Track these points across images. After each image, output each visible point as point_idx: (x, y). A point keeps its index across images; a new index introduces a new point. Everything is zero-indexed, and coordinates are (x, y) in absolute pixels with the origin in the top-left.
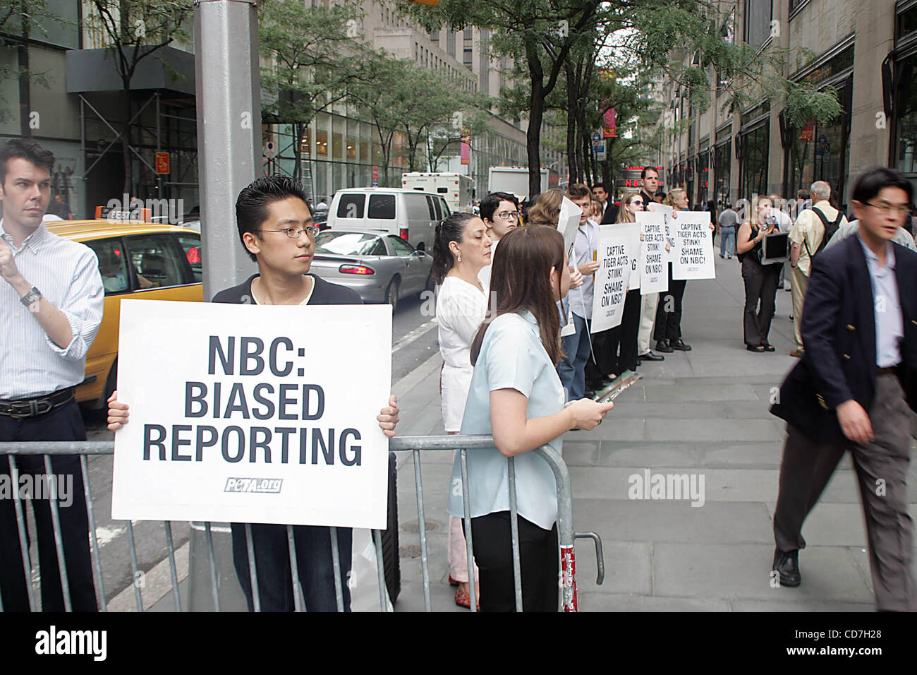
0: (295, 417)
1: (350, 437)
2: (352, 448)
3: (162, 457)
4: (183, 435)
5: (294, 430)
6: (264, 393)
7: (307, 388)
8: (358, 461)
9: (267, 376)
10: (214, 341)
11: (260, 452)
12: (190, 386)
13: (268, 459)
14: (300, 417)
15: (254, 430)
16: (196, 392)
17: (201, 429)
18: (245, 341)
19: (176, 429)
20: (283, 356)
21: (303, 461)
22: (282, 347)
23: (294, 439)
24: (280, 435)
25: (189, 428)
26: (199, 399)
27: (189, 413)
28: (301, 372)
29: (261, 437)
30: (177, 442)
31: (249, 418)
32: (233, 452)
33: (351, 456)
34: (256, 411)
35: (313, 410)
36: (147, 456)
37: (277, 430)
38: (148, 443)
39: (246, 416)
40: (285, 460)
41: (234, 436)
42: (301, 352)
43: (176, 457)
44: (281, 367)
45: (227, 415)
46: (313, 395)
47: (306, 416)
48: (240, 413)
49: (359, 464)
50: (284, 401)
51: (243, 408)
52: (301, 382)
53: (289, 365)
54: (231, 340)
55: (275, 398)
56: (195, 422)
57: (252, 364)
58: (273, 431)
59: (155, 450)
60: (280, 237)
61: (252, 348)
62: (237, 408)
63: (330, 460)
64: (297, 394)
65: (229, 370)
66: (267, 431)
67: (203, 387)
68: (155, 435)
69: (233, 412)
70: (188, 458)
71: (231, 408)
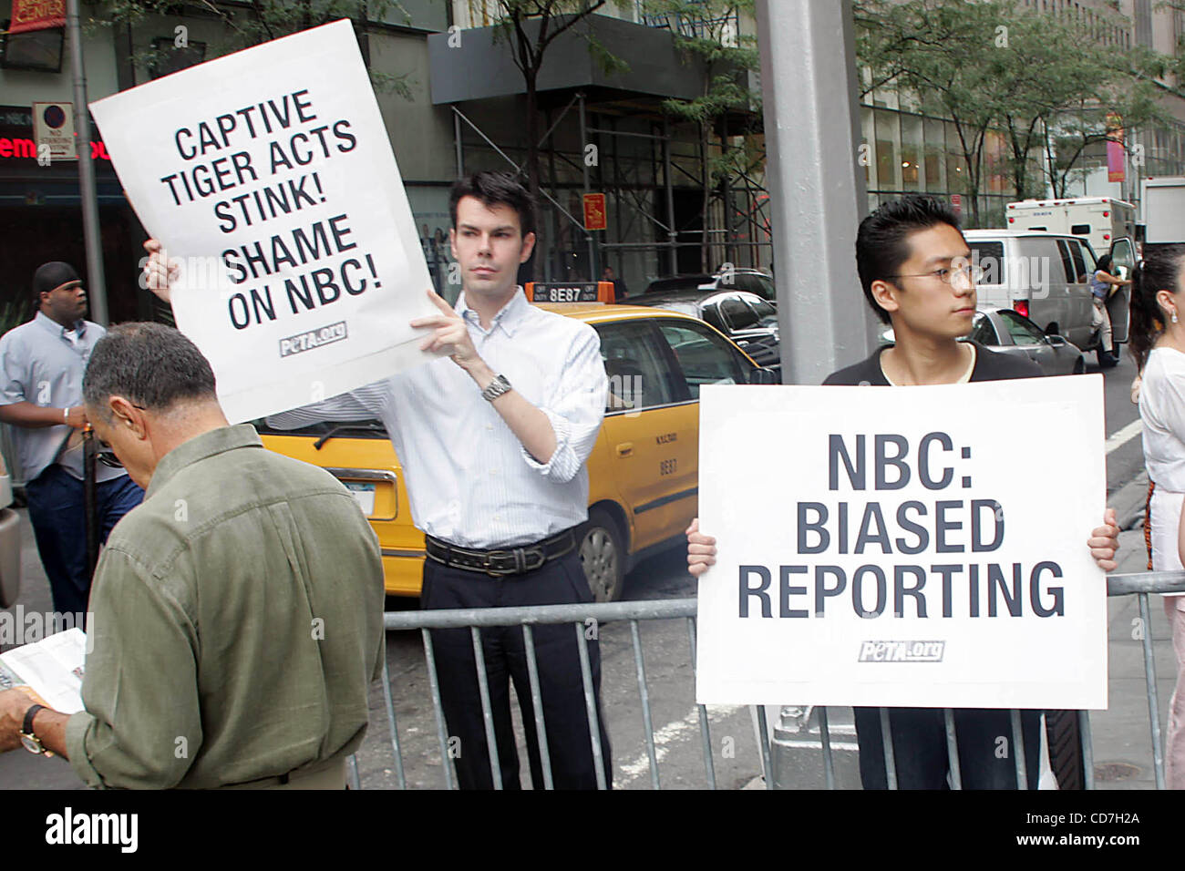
0: (960, 549)
1: (1046, 575)
2: (1050, 591)
3: (766, 612)
4: (795, 580)
5: (959, 568)
6: (912, 514)
7: (976, 505)
8: (1059, 608)
9: (915, 490)
10: (836, 443)
11: (910, 602)
12: (802, 508)
13: (922, 612)
14: (968, 547)
15: (899, 571)
16: (813, 517)
17: (820, 571)
18: (880, 440)
19: (785, 571)
20: (939, 460)
21: (974, 612)
22: (935, 446)
23: (960, 582)
24: (939, 576)
25: (803, 569)
26: (817, 527)
27: (803, 548)
28: (967, 482)
29: (910, 580)
30: (786, 591)
31: (891, 552)
32: (869, 601)
33: (1047, 602)
34: (900, 542)
35: (987, 537)
36: (744, 612)
37: (935, 569)
38: (745, 592)
39: (887, 550)
40: (947, 612)
41: (869, 580)
42: (966, 453)
43: (786, 612)
44: (936, 475)
45: (859, 550)
46: (987, 514)
47: (977, 547)
48: (878, 546)
49: (1061, 614)
50: (942, 526)
51: (882, 538)
52: (967, 496)
53: (948, 473)
54: (860, 440)
55: (929, 522)
56: (811, 561)
57: (892, 473)
58: (927, 570)
59: (755, 602)
60: (929, 283)
61: (891, 450)
62: (873, 539)
63: (1015, 610)
64: (963, 515)
65: (858, 482)
66: (919, 573)
67: (822, 509)
68: (755, 580)
69: (867, 544)
70: (804, 614)
71: (864, 538)
